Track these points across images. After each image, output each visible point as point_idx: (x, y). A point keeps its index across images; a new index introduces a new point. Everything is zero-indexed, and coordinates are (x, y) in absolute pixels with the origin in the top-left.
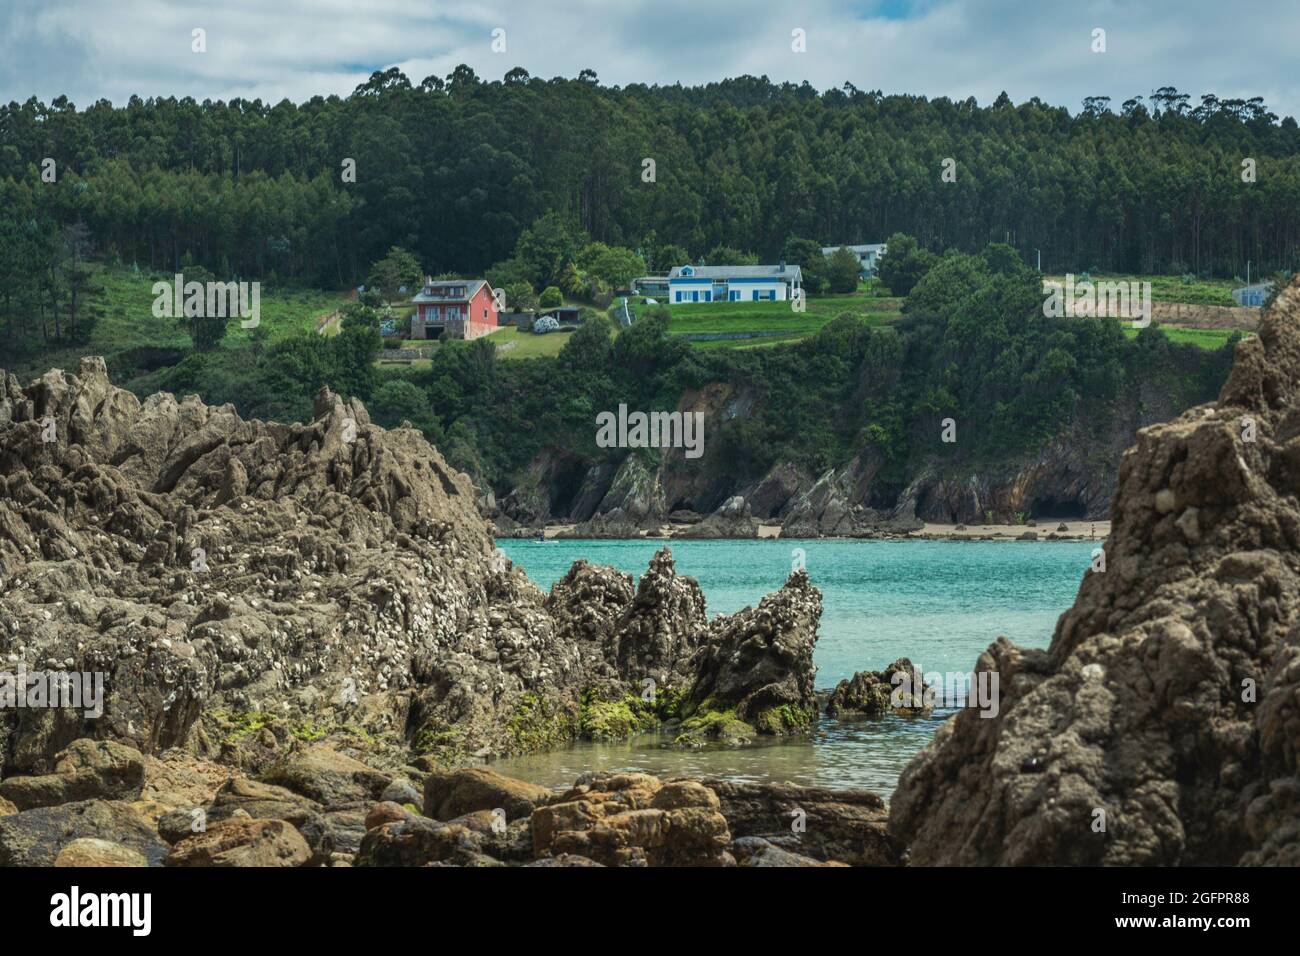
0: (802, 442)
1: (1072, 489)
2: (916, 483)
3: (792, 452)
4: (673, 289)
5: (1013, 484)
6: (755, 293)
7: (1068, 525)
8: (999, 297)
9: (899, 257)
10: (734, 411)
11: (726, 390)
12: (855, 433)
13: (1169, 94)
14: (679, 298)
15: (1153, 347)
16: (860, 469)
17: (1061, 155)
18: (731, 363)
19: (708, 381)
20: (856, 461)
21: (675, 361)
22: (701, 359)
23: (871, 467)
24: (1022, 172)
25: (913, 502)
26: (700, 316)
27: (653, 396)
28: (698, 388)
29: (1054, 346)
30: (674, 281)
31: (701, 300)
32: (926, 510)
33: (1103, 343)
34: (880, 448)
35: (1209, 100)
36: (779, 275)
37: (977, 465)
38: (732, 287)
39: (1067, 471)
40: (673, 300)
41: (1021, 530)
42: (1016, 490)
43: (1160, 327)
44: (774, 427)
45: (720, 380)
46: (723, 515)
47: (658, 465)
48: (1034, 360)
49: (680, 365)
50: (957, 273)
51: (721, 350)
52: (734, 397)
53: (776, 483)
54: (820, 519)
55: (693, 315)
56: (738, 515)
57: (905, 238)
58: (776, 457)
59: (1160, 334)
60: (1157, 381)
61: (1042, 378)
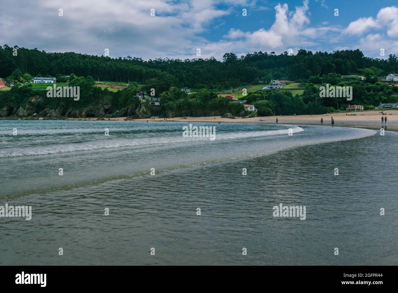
0: (50, 105)
1: (92, 113)
2: (68, 112)
3: (49, 106)
4: (34, 81)
5: (83, 112)
6: (48, 82)
7: (90, 118)
8: (83, 83)
9: (72, 77)
10: (39, 100)
11: (38, 96)
12: (59, 103)
13: (129, 57)
14: (35, 82)
15: (106, 92)
16: (60, 109)
17: (105, 64)
18: (39, 92)
19: (35, 95)
20: (59, 108)
21: (29, 92)
22: (34, 91)
23: (62, 109)
24: (98, 66)
25: (67, 115)
26: (37, 85)
27: (25, 97)
28: (33, 96)
29: (90, 91)
30: (34, 80)
31: (39, 83)
32: (70, 116)
33: (98, 91)
34: (63, 106)
35: (135, 58)
36: (52, 79)
37: (78, 109)
38: (44, 81)
39: (92, 110)
40: (34, 82)
41: (84, 119)
42: (83, 113)
43: (108, 88)
44: (46, 103)
45: (37, 95)
46: (32, 116)
47: (25, 108)
48: (87, 93)
49: (30, 92)
50: (78, 79)
51: (38, 90)
52: (39, 98)
53: (45, 111)
54: (51, 117)
55: (36, 85)
56: (34, 116)
57: (73, 74)
58: (46, 107)
59: (107, 90)
60: (106, 97)
61: (88, 96)
